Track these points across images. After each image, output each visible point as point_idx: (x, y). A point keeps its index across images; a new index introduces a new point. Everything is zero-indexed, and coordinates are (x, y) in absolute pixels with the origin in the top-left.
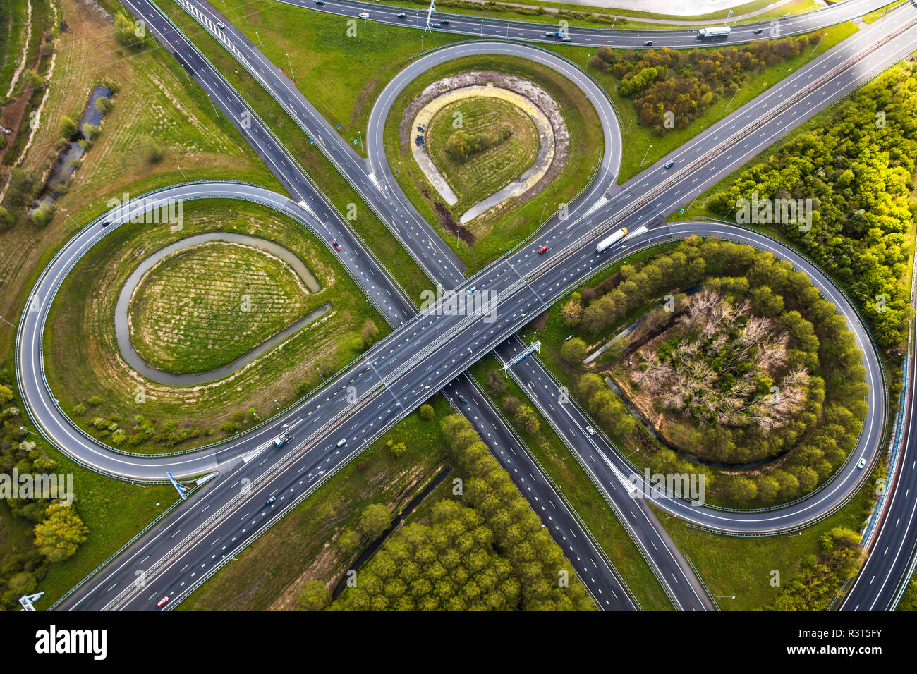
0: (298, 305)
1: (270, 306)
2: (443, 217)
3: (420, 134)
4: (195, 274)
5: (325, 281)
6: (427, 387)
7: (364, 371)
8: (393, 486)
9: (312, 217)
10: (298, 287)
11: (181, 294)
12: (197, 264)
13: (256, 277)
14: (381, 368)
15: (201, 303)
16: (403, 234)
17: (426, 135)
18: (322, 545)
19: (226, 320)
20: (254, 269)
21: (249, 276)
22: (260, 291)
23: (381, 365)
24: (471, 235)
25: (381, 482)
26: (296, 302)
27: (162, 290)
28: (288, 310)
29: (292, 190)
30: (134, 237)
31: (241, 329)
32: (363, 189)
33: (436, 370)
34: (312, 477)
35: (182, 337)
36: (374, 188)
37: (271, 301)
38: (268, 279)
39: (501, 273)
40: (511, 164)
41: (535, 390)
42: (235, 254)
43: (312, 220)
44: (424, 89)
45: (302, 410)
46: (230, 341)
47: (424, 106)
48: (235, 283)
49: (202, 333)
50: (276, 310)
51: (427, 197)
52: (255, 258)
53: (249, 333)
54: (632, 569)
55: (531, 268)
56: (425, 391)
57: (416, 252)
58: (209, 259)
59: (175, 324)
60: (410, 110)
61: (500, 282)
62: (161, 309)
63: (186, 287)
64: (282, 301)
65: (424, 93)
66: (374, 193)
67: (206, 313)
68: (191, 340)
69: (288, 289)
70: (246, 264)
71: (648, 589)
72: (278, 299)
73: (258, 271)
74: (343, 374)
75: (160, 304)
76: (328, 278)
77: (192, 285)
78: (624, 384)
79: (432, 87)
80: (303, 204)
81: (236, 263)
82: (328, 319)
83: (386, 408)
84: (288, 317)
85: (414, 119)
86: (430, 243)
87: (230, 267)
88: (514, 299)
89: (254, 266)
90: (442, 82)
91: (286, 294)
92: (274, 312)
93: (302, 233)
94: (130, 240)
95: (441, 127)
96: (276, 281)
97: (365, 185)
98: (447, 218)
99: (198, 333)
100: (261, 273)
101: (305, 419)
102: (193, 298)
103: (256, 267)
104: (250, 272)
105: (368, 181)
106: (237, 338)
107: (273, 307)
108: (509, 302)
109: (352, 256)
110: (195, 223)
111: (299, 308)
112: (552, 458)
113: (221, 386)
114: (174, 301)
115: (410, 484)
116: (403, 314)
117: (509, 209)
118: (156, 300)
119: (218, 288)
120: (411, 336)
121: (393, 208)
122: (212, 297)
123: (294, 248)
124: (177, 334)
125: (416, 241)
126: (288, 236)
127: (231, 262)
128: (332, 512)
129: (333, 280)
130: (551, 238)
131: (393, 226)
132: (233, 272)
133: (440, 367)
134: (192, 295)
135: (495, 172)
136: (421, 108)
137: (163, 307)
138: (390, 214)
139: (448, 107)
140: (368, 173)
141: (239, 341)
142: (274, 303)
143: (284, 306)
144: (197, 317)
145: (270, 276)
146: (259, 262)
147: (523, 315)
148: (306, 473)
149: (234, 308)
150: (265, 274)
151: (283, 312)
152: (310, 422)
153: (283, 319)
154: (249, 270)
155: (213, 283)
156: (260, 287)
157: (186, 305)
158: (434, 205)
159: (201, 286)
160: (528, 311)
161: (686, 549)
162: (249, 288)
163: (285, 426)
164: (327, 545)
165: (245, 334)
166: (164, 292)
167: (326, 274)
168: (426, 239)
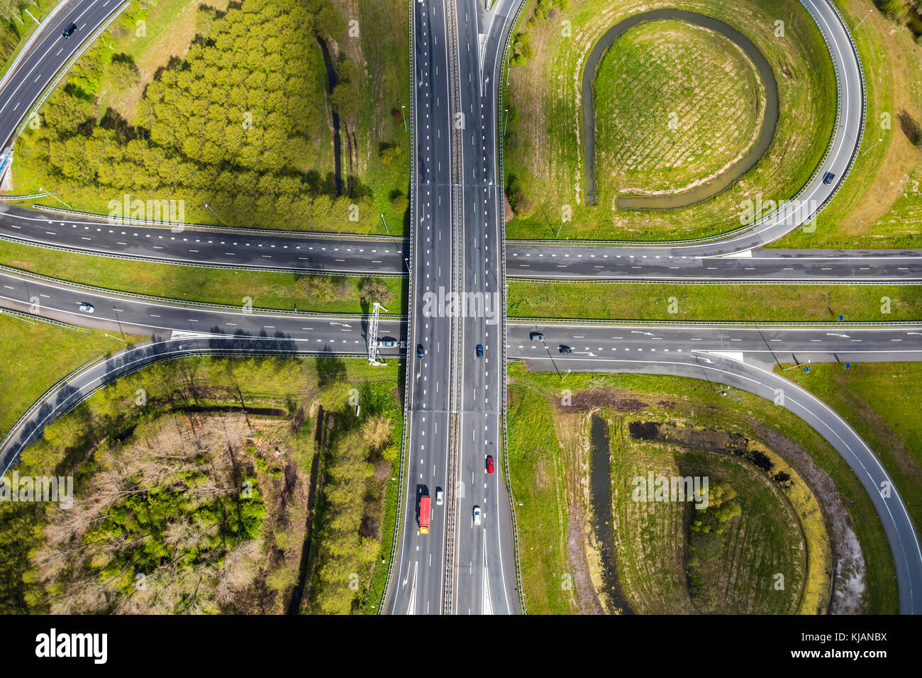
0: (614, 174)
1: (633, 149)
2: (618, 398)
3: (776, 471)
4: (723, 106)
5: (624, 216)
6: (422, 220)
7: (486, 176)
8: (366, 140)
9: (721, 252)
10: (635, 186)
11: (706, 82)
12: (734, 113)
13: (678, 155)
14: (476, 192)
15: (682, 93)
16: (627, 334)
17: (767, 476)
18: (368, 60)
19: (646, 103)
20: (690, 160)
21: (683, 149)
22: (658, 150)
23: (480, 194)
24: (569, 413)
25: (377, 131)
26: (619, 174)
27: (723, 70)
28: (614, 162)
29: (777, 255)
30: (811, 75)
31: (624, 110)
32: (725, 332)
33: (433, 240)
34: (424, 74)
35: (653, 60)
36: (717, 347)
37: (638, 153)
38: (668, 165)
39: (488, 394)
40: (641, 556)
41: (339, 327)
42: (722, 153)
43: (716, 251)
44: (859, 537)
45: (491, 101)
46: (617, 94)
47: (824, 513)
48: (684, 134)
49: (645, 77)
50: (622, 152)
51: (662, 403)
52: (703, 168)
53: (615, 115)
54: (123, 276)
55: (468, 436)
56: (421, 215)
57: (591, 330)
58: (734, 127)
59: (674, 61)
60: (826, 486)
61: (477, 383)
62: (699, 58)
63: (711, 90)
64: (629, 162)
65: (851, 534)
66: (710, 342)
67: (666, 93)
68: (644, 65)
69: (640, 176)
70: (701, 155)
71: (98, 273)
72: (636, 160)
73: (686, 161)
74: (499, 155)
75: (707, 60)
76: (626, 221)
77: (710, 96)
78: (265, 426)
79: (857, 555)
80: (746, 254)
81: (710, 147)
82: (575, 191)
83: (433, 170)
84: (607, 157)
85: (807, 482)
86: (591, 354)
87: (709, 139)
88: (445, 382)
89: (694, 161)
90: (859, 577)
91: (636, 170)
92: (621, 148)
93: (705, 230)
94: (809, 70)
95: (770, 507)
96: (659, 170)
97: (729, 340)
98: (614, 403)
99: (648, 73)
100: (679, 162)
101: (480, 99)
102: (693, 90)
103: (691, 163)
104: (687, 154)
105: (735, 347)
106: (616, 102)
107: (627, 151)
108: (445, 373)
109: (636, 260)
110: (794, 138)
111: (609, 173)
112: (265, 288)
113: (575, 65)
114: (702, 73)
115: (356, 155)
116: (524, 262)
117: (574, 489)
118: (715, 59)
119: (689, 116)
120: (488, 242)
121: (673, 348)
122: (681, 105)
123: (691, 212)
124: (660, 58)
125: (606, 341)
126: (711, 215)
127: (714, 144)
128: (384, 77)
129: (620, 224)
130: (487, 496)
131: (646, 331)
132: (700, 138)
133: (433, 247)
134: (697, 91)
135: (642, 519)
136: (822, 508)
137: (700, 61)
138: (665, 338)
139: (801, 546)
140: (745, 355)
141: (612, 102)
142: (633, 154)
143: (622, 162)
144: (667, 82)
145: (670, 169)
146: (696, 169)
147: (419, 376)
148: (431, 72)
149: (654, 116)
150: (675, 166)
151: (615, 157)
152: (474, 101)
153: (608, 152)
154: (693, 153)
155: (699, 115)
156: (663, 153)
157: (689, 80)
158: (644, 400)
159: (703, 103)
160: (419, 384)
161: (88, 335)
162: (668, 142)
163: (487, 80)
164: (366, 63)
165: (617, 111)
166: (719, 70)
167: (632, 223)
168: (600, 355)
